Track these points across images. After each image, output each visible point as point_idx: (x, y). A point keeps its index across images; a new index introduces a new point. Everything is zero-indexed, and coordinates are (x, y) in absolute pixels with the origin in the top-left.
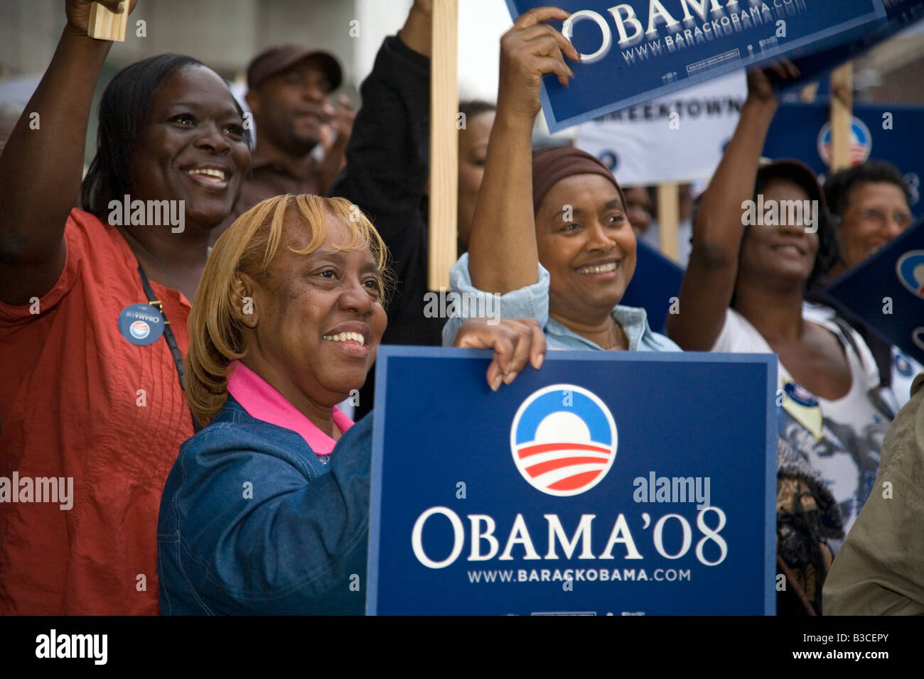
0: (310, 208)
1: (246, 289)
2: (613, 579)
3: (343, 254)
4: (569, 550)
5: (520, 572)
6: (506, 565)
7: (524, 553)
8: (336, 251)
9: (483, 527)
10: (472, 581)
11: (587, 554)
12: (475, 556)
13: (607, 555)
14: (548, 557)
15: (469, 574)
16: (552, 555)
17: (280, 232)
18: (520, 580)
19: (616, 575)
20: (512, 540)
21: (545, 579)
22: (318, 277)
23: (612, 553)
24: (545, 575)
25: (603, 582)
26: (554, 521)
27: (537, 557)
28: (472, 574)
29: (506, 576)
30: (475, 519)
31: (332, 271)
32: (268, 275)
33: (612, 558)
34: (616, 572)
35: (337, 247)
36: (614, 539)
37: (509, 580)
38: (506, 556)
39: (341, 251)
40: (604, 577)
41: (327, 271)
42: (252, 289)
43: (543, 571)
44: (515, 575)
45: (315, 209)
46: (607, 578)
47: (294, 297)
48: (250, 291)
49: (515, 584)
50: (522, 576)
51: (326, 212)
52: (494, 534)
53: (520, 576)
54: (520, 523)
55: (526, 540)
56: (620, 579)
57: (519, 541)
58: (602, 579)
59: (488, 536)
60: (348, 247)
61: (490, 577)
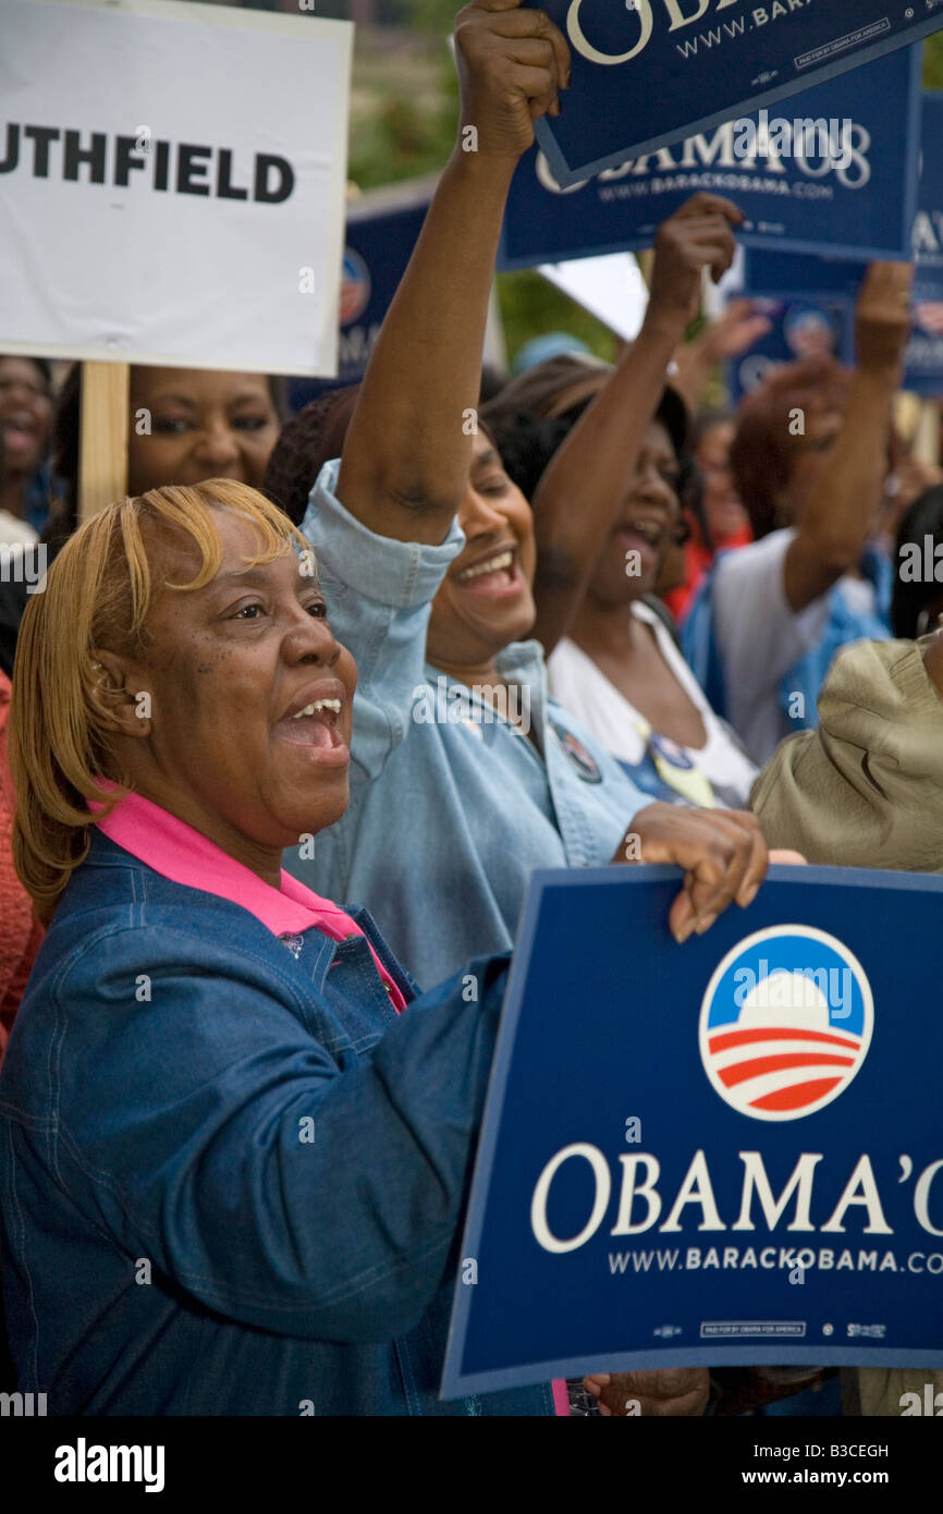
0: (180, 508)
1: (110, 675)
2: (839, 1267)
3: (262, 569)
4: (773, 1214)
5: (690, 1252)
6: (670, 1241)
7: (701, 1219)
8: (250, 567)
9: (641, 1174)
10: (613, 1270)
11: (802, 1223)
12: (623, 1227)
13: (834, 1225)
14: (737, 1227)
15: (611, 1258)
16: (744, 1223)
17: (145, 562)
18: (689, 1266)
19: (846, 1260)
20: (685, 1196)
21: (729, 1264)
22: (234, 621)
23: (843, 1222)
24: (731, 1257)
25: (824, 1271)
26: (753, 1163)
27: (721, 1227)
28: (615, 1258)
29: (667, 1260)
30: (629, 1162)
31: (255, 606)
32: (147, 641)
33: (842, 1230)
34: (847, 1254)
35: (251, 560)
36: (848, 1198)
37: (671, 1266)
38: (672, 1225)
39: (257, 564)
40: (826, 1263)
41: (248, 608)
42: (122, 672)
43: (728, 1251)
44: (682, 1259)
45: (188, 507)
46: (830, 1266)
47: (206, 671)
48: (118, 677)
49: (680, 1274)
50: (693, 1259)
51: (207, 506)
52: (656, 1187)
53: (690, 1259)
54: (699, 1168)
55: (706, 1198)
56: (851, 1267)
57: (694, 1198)
58: (822, 1266)
59: (647, 1191)
60: (266, 556)
61: (643, 1262)
